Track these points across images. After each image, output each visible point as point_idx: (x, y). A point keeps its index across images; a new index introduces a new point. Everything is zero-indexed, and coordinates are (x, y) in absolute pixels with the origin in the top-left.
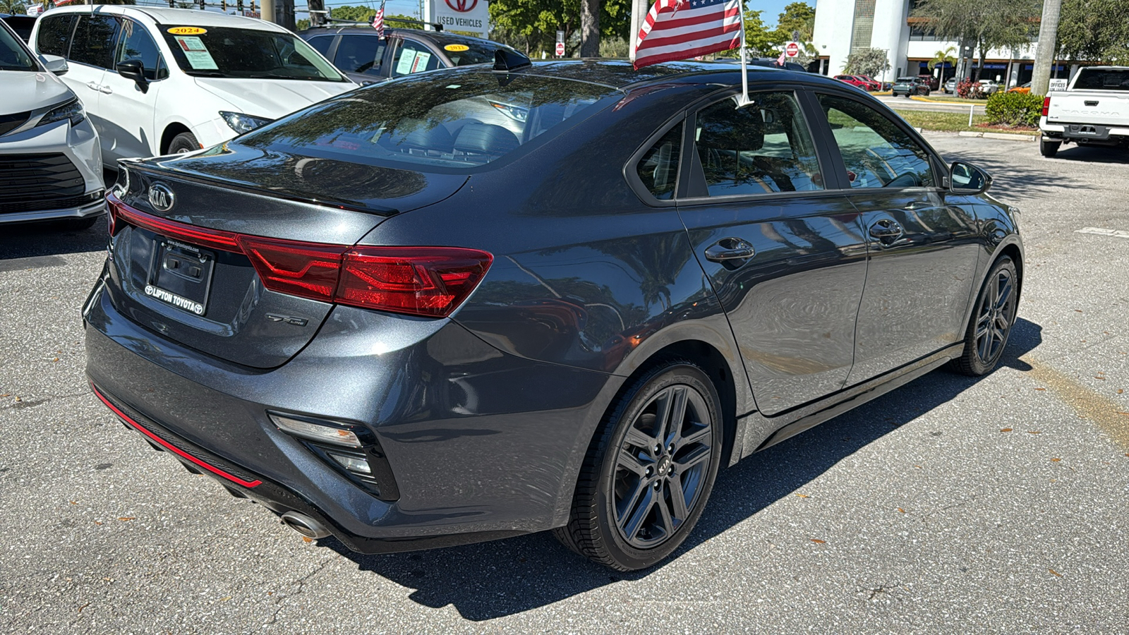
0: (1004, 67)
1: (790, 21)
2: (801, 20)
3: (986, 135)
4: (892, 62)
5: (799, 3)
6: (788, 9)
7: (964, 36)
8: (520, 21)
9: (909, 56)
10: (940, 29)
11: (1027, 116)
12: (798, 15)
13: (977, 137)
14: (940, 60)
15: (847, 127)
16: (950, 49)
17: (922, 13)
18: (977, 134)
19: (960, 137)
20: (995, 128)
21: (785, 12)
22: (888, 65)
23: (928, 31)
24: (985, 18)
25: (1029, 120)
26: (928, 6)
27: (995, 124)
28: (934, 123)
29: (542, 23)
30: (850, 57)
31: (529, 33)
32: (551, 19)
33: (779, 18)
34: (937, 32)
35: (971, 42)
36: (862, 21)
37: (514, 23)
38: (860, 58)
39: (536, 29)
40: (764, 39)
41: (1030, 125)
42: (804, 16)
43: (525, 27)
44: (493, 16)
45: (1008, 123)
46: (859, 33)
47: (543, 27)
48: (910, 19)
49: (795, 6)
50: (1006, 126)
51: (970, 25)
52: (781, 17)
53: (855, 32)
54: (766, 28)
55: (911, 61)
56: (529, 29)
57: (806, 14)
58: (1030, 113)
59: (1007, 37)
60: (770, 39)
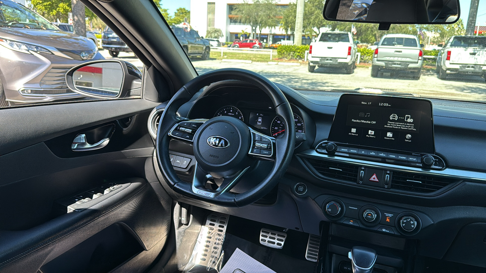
0: (266, 37)
1: (179, 15)
2: (184, 15)
3: (279, 63)
4: (224, 34)
5: (182, 8)
6: (178, 10)
7: (253, 23)
8: (49, 8)
9: (230, 32)
10: (243, 20)
11: (294, 55)
12: (182, 13)
13: (276, 64)
14: (243, 34)
15: (218, 59)
16: (247, 29)
17: (236, 13)
18: (276, 63)
19: (268, 65)
20: (282, 60)
21: (177, 12)
22: (223, 35)
23: (239, 21)
24: (260, 15)
25: (295, 57)
26: (238, 10)
27: (281, 58)
28: (256, 58)
29: (61, 9)
30: (207, 31)
31: (55, 14)
32: (65, 7)
33: (175, 14)
34: (242, 21)
35: (255, 25)
36: (210, 16)
37: (46, 9)
38: (211, 32)
39: (58, 12)
40: (171, 22)
41: (296, 59)
42: (185, 14)
43: (52, 11)
44: (34, 5)
45: (287, 58)
46: (209, 21)
47: (61, 11)
48: (231, 16)
49: (181, 9)
50: (286, 59)
51: (255, 18)
52: (176, 14)
53: (208, 21)
54: (171, 17)
55: (231, 34)
56: (54, 12)
57: (186, 13)
58: (295, 53)
59: (269, 23)
60: (173, 22)
